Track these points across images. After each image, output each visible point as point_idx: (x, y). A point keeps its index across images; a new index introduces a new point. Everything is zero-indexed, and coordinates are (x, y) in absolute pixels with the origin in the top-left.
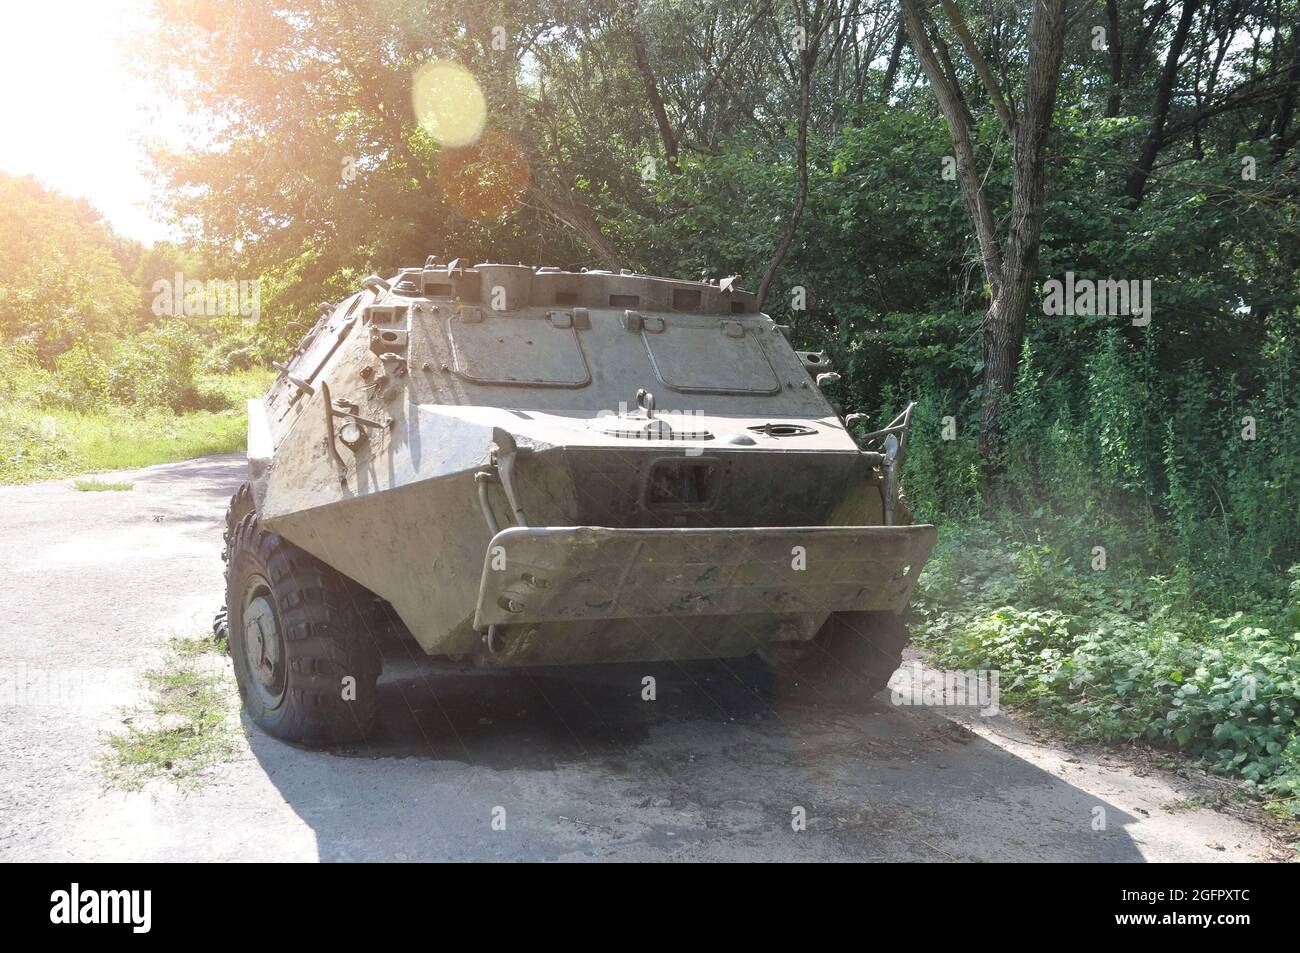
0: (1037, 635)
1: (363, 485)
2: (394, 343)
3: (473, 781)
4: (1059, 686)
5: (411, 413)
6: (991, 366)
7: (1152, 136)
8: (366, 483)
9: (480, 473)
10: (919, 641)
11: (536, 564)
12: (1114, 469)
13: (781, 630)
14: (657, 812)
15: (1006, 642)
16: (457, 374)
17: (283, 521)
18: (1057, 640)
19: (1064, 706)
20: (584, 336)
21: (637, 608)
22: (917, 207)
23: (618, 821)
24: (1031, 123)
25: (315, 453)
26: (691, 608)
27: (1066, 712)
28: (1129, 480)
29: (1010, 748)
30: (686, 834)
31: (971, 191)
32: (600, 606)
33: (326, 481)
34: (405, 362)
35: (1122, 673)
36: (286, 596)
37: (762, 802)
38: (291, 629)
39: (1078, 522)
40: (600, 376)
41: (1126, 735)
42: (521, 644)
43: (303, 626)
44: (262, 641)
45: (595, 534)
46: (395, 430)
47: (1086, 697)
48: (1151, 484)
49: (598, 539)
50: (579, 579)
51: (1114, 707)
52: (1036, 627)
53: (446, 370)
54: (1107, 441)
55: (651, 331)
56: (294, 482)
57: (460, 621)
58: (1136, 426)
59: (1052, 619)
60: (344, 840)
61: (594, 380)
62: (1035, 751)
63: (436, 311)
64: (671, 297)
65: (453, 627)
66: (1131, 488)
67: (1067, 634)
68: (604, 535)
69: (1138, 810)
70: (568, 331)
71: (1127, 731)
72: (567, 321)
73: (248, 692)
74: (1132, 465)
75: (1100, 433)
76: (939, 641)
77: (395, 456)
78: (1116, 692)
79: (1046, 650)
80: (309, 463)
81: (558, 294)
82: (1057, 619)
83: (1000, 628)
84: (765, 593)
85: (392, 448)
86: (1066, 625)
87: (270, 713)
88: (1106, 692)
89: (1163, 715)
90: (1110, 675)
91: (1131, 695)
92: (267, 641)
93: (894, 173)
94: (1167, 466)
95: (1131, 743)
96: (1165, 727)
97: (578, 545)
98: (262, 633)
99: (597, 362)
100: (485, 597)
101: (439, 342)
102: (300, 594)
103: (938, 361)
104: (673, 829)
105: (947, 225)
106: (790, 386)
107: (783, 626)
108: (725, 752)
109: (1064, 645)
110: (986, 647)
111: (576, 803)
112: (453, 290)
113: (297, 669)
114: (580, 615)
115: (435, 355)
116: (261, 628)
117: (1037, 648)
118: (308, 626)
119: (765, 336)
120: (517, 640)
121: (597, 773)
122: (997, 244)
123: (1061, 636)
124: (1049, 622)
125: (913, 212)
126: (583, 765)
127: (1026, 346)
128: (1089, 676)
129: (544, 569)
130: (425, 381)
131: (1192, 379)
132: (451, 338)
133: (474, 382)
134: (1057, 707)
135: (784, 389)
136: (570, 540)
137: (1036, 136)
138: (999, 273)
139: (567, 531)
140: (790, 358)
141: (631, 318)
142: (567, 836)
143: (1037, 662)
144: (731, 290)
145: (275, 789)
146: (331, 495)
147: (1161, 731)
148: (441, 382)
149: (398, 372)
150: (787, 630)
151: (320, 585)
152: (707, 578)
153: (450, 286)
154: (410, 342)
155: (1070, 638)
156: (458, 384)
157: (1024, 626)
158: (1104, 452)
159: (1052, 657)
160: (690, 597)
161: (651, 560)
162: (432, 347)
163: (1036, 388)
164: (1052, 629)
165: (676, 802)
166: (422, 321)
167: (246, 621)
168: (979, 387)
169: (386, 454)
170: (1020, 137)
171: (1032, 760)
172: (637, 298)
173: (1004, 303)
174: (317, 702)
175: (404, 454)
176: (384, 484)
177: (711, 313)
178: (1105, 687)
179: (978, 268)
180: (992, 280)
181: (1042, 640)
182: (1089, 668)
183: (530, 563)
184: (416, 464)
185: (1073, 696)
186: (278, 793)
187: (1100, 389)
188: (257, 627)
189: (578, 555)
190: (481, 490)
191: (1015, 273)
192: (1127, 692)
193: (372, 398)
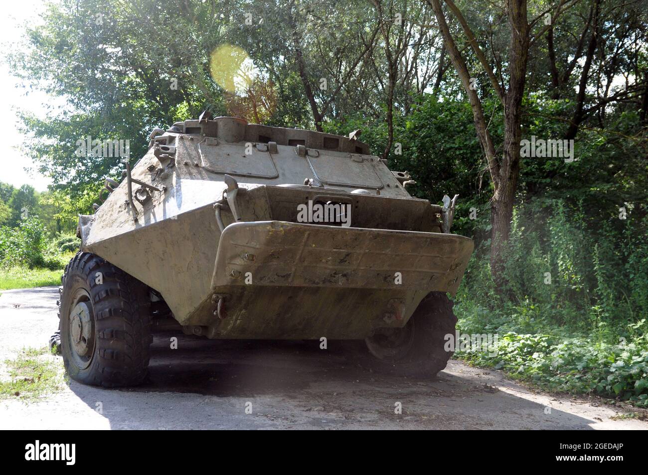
0: (530, 346)
1: (148, 220)
2: (168, 151)
3: (206, 401)
4: (545, 369)
5: (177, 183)
6: (495, 227)
7: (576, 113)
8: (150, 219)
9: (216, 204)
10: (462, 357)
11: (248, 245)
12: (566, 277)
13: (386, 317)
14: (316, 413)
15: (512, 352)
16: (203, 168)
17: (99, 245)
18: (541, 349)
19: (548, 378)
20: (274, 156)
21: (306, 279)
22: (453, 145)
23: (293, 416)
24: (513, 94)
25: (120, 209)
26: (336, 282)
27: (549, 381)
28: (575, 284)
29: (519, 395)
30: (333, 421)
31: (482, 131)
32: (284, 276)
33: (126, 222)
34: (174, 160)
35: (580, 358)
36: (98, 294)
37: (377, 410)
38: (100, 313)
39: (548, 307)
40: (283, 174)
41: (585, 390)
42: (236, 320)
43: (107, 310)
44: (81, 327)
45: (282, 226)
46: (167, 192)
47: (560, 373)
48: (587, 286)
49: (284, 227)
50: (272, 256)
51: (576, 376)
52: (529, 342)
53: (197, 165)
54: (561, 263)
55: (312, 156)
56: (107, 225)
57: (201, 302)
58: (577, 254)
59: (538, 338)
60: (127, 422)
61: (280, 176)
62: (533, 396)
63: (192, 139)
64: (323, 141)
65: (197, 305)
66: (576, 288)
67: (546, 345)
68: (288, 226)
69: (596, 418)
70: (266, 153)
71: (585, 388)
72: (265, 148)
73: (70, 363)
74: (576, 275)
75: (558, 258)
76: (474, 356)
77: (167, 204)
78: (577, 369)
79: (535, 353)
80: (115, 215)
81: (260, 136)
82: (541, 338)
83: (509, 344)
84: (378, 274)
85: (165, 201)
86: (546, 341)
87: (82, 372)
88: (571, 369)
89: (606, 379)
90: (572, 360)
91: (586, 369)
92: (84, 327)
93: (439, 129)
94: (596, 271)
95: (588, 394)
96: (607, 385)
97: (272, 231)
98: (81, 322)
99: (281, 169)
100: (218, 268)
101: (194, 153)
102: (107, 292)
103: (466, 227)
104: (326, 419)
105: (469, 155)
106: (388, 186)
107: (387, 315)
108: (354, 392)
109: (545, 351)
110: (501, 355)
111: (267, 409)
112: (202, 131)
113: (102, 337)
114: (272, 281)
115: (191, 158)
116: (80, 319)
117: (531, 353)
118: (110, 311)
119: (374, 163)
120: (234, 317)
121: (280, 399)
122: (496, 159)
123: (544, 346)
124: (536, 340)
125: (451, 148)
126: (271, 396)
127: (514, 213)
128: (561, 361)
129: (253, 248)
130: (185, 169)
131: (606, 231)
132: (200, 151)
133: (213, 172)
134: (544, 378)
135: (385, 187)
136: (268, 228)
137: (515, 100)
138: (498, 175)
139: (267, 223)
140: (387, 174)
141: (300, 149)
142: (263, 422)
143: (531, 360)
144: (355, 138)
145: (85, 403)
146: (129, 227)
147: (605, 387)
148: (194, 171)
149: (170, 166)
150: (389, 317)
151: (119, 287)
152: (346, 261)
153: (200, 128)
154: (177, 152)
155: (548, 347)
156: (204, 172)
157: (522, 341)
158: (560, 269)
159: (539, 357)
160: (335, 273)
161: (314, 245)
162: (189, 155)
163: (521, 236)
164: (538, 343)
165: (326, 409)
166: (184, 143)
167: (71, 318)
168: (489, 240)
169: (162, 204)
170: (507, 101)
171: (532, 400)
172: (304, 141)
173: (502, 192)
174: (112, 357)
175: (172, 202)
176: (160, 218)
177: (344, 151)
178: (571, 367)
179: (487, 173)
180: (494, 179)
181: (533, 349)
182: (561, 358)
183: (245, 244)
184: (179, 206)
185: (553, 374)
186: (86, 405)
187: (556, 234)
188: (78, 318)
189: (272, 239)
190: (217, 212)
191: (507, 175)
192: (584, 368)
193: (154, 180)
